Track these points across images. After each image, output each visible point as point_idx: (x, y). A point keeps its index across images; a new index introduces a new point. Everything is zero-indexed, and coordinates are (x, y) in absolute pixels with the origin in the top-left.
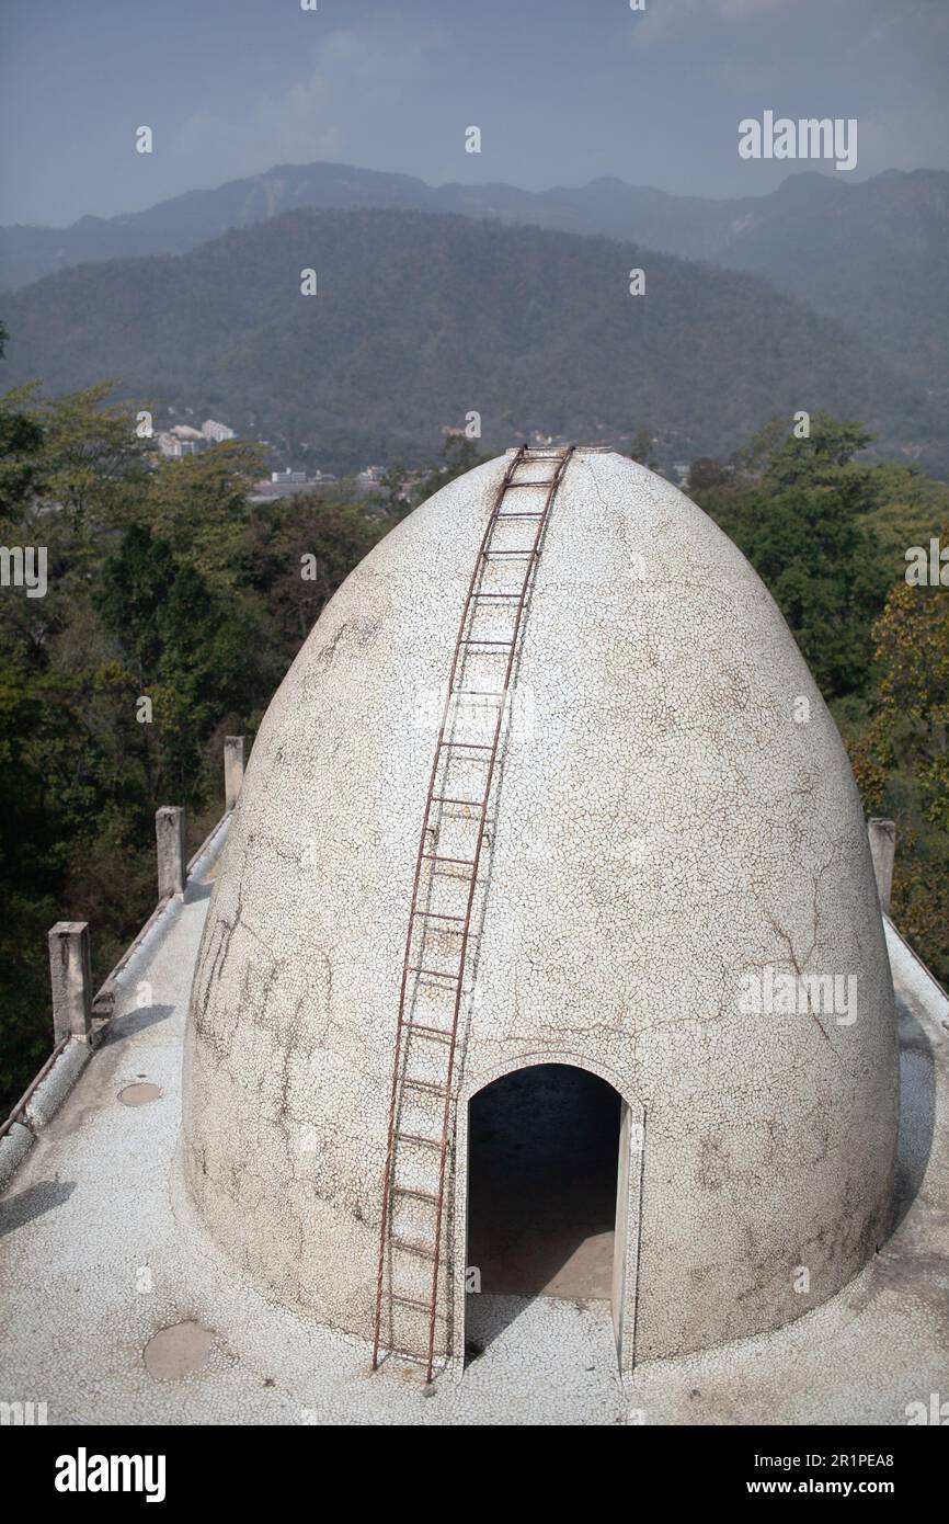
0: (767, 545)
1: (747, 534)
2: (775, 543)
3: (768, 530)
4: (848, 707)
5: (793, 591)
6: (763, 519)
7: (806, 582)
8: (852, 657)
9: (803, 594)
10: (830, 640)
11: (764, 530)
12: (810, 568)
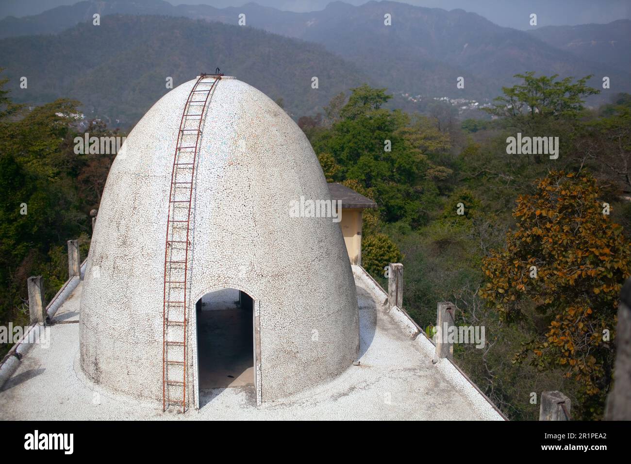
0: (351, 144)
1: (340, 139)
2: (356, 143)
3: (351, 137)
4: (400, 227)
5: (367, 168)
6: (348, 131)
7: (373, 163)
8: (398, 201)
9: (372, 168)
10: (388, 192)
11: (348, 136)
12: (374, 155)
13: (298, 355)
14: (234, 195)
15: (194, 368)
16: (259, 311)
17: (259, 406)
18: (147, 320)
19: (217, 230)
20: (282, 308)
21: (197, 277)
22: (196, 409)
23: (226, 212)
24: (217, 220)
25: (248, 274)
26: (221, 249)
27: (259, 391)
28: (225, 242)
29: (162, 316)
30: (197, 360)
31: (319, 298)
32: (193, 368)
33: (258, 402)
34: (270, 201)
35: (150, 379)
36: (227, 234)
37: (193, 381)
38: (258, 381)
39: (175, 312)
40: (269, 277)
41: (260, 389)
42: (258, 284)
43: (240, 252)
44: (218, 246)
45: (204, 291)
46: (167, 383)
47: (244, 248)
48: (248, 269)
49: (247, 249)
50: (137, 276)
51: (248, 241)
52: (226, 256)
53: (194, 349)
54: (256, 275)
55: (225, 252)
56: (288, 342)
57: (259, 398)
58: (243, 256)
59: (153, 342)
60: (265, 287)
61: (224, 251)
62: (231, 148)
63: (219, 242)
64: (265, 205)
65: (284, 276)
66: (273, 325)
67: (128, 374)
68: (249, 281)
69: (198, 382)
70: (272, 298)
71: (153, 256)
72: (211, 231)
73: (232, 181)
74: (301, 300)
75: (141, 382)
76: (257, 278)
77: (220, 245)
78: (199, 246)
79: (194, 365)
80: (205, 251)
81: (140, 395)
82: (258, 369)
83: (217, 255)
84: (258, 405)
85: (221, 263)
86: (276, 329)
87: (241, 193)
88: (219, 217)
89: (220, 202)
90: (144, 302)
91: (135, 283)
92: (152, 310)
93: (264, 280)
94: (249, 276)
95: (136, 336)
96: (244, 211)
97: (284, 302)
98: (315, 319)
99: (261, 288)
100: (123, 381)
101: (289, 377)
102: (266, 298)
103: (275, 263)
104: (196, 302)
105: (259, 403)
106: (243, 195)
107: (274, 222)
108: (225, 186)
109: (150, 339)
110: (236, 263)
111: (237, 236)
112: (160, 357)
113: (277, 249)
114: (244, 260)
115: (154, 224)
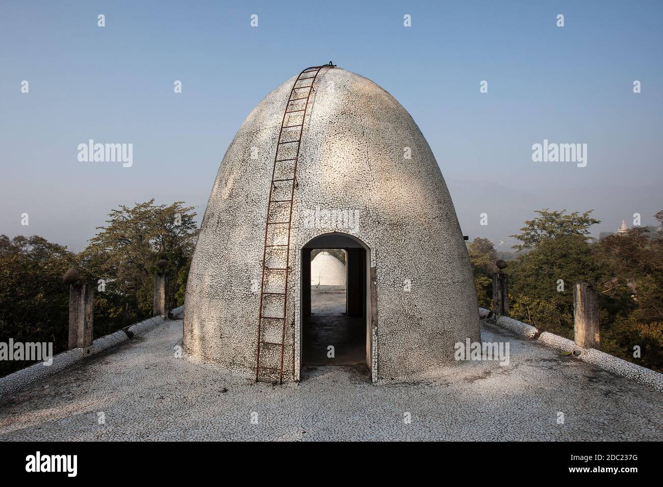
13: (422, 323)
14: (347, 139)
15: (296, 327)
16: (375, 262)
17: (375, 382)
18: (245, 270)
19: (328, 171)
20: (402, 263)
21: (303, 220)
22: (296, 381)
23: (339, 154)
24: (329, 161)
25: (363, 219)
26: (331, 191)
27: (375, 362)
28: (337, 183)
29: (262, 265)
30: (299, 316)
31: (442, 259)
32: (294, 328)
33: (373, 377)
34: (385, 149)
35: (244, 341)
36: (339, 175)
37: (294, 344)
38: (374, 348)
39: (277, 259)
40: (386, 225)
41: (376, 361)
42: (374, 232)
43: (353, 195)
44: (328, 188)
45: (311, 235)
46: (263, 346)
47: (358, 192)
48: (362, 214)
49: (361, 192)
50: (239, 225)
51: (363, 185)
52: (337, 198)
53: (296, 303)
54: (372, 221)
55: (337, 194)
56: (410, 304)
57: (374, 372)
58: (356, 199)
59: (250, 295)
60: (382, 235)
61: (335, 192)
62: (344, 101)
63: (330, 184)
64: (380, 152)
65: (404, 227)
66: (392, 280)
67: (221, 338)
68: (364, 227)
69: (299, 345)
70: (390, 248)
71: (257, 202)
72: (322, 172)
73: (345, 127)
74: (423, 257)
75: (233, 346)
76: (372, 224)
77: (331, 186)
78: (308, 187)
79: (296, 323)
80: (314, 193)
81: (232, 363)
82: (374, 333)
83: (327, 197)
84: (373, 381)
85: (331, 205)
86: (396, 286)
87: (354, 138)
88: (330, 159)
89: (332, 145)
90: (244, 251)
91: (236, 233)
92: (252, 259)
93: (381, 228)
94: (363, 222)
95: (232, 291)
96: (358, 154)
97: (405, 256)
98: (439, 282)
99: (377, 236)
100: (215, 347)
101: (411, 349)
102: (383, 248)
103: (393, 212)
104: (302, 247)
105: (374, 379)
106: (357, 140)
107: (391, 169)
108: (337, 130)
109: (247, 293)
110: (348, 206)
111: (350, 178)
112: (257, 314)
113: (395, 197)
114: (358, 204)
115: (261, 170)
